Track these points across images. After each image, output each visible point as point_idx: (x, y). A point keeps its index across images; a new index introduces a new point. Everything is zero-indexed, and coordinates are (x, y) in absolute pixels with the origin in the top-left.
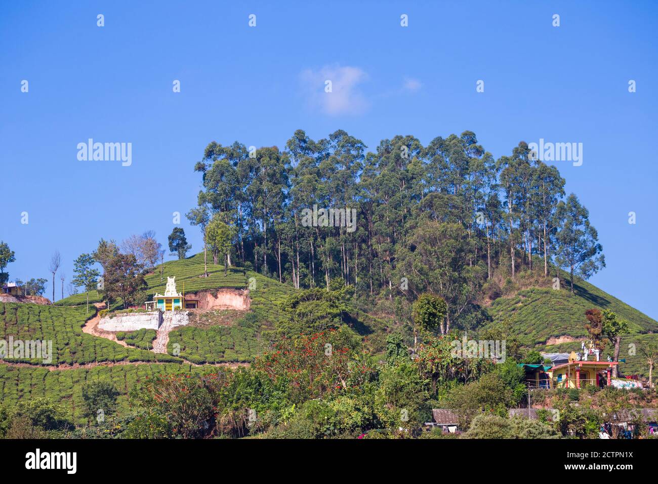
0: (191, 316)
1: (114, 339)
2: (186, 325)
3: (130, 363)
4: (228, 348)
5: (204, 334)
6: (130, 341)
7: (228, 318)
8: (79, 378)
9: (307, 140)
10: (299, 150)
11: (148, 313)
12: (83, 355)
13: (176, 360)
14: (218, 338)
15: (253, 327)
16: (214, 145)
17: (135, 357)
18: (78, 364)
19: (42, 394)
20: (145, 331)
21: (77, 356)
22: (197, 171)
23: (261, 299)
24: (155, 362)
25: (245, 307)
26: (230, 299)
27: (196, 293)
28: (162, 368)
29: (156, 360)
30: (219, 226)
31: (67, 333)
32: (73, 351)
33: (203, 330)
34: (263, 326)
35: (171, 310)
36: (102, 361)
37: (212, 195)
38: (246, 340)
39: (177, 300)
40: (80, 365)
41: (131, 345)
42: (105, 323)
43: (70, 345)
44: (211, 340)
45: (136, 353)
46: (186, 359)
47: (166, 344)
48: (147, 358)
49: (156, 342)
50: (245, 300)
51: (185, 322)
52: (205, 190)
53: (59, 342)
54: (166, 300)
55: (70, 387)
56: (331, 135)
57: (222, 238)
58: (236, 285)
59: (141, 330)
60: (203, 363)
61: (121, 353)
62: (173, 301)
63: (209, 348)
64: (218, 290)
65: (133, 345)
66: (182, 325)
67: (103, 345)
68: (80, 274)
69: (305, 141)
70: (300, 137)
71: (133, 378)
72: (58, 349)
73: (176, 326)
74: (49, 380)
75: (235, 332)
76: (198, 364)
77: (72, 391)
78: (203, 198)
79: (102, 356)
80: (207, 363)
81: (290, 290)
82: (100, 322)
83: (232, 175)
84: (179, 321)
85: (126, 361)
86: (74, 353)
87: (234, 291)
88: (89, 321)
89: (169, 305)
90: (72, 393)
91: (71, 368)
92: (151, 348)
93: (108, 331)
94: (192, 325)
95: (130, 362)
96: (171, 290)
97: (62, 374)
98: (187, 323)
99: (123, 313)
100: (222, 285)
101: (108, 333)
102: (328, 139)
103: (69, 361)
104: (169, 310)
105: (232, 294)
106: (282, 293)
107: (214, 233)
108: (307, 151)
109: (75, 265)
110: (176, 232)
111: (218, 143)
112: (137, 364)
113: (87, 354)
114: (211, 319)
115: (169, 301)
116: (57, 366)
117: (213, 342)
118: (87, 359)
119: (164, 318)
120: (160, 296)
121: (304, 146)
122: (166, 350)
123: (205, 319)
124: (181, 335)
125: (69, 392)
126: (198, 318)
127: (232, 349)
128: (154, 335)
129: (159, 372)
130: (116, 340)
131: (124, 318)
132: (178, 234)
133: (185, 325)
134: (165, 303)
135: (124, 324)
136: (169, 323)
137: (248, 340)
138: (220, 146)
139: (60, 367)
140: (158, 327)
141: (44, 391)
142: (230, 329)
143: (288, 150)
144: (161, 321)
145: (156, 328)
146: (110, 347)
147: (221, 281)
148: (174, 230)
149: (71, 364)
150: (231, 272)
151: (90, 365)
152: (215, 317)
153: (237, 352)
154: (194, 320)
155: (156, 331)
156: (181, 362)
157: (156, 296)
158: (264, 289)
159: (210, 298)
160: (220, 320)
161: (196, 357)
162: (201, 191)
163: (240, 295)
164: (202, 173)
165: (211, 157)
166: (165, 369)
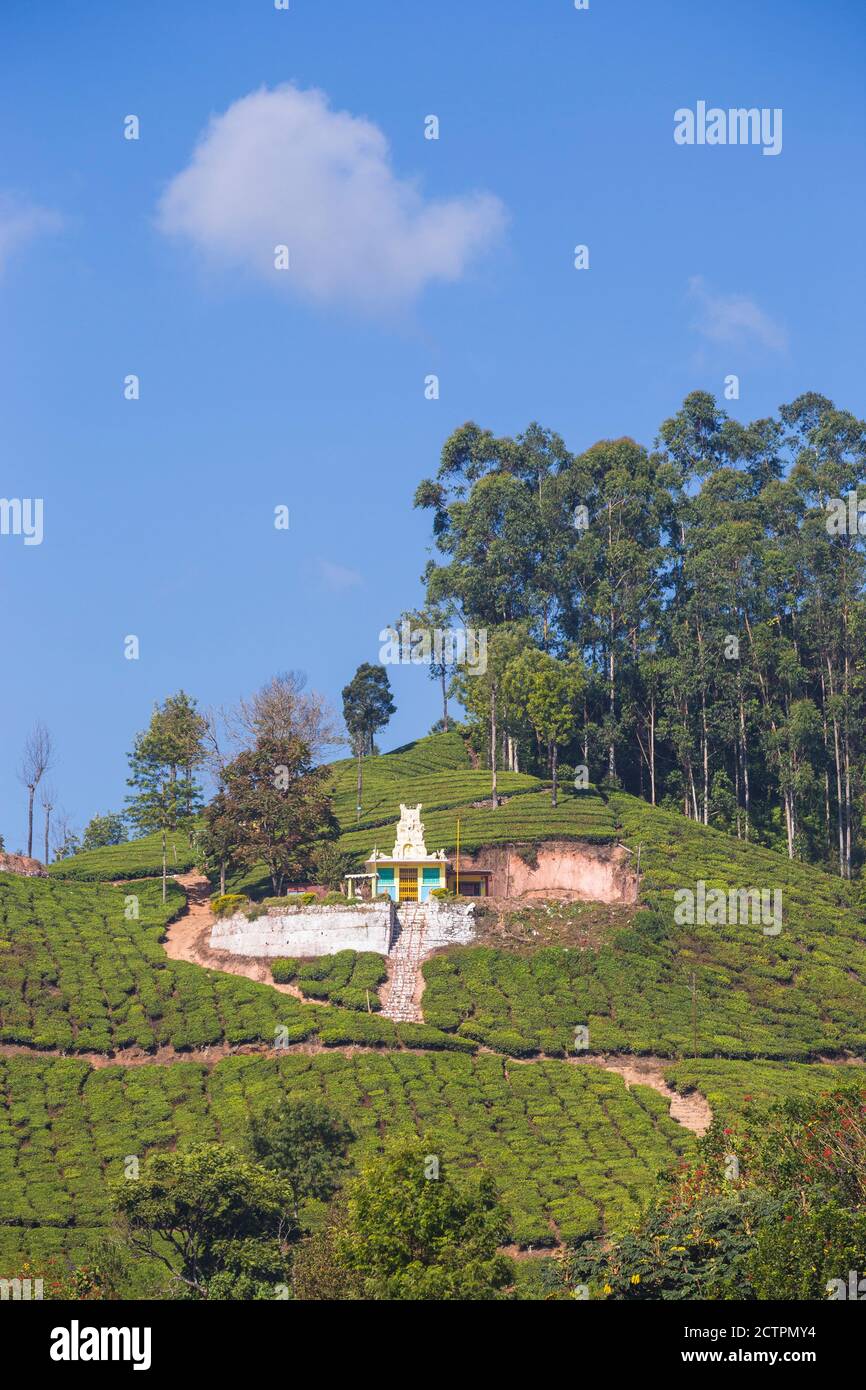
0: (482, 919)
1: (263, 979)
2: (470, 944)
3: (326, 1051)
4: (595, 1014)
5: (522, 970)
6: (312, 985)
7: (585, 926)
8: (185, 1091)
9: (721, 421)
10: (694, 451)
11: (359, 906)
12: (185, 1022)
13: (457, 1045)
14: (563, 982)
15: (658, 953)
16: (472, 431)
17: (341, 1032)
18: (170, 1049)
19: (84, 1134)
20: (352, 960)
21: (165, 1025)
22: (421, 506)
23: (668, 873)
24: (399, 1047)
25: (618, 894)
26: (573, 872)
27: (475, 852)
28: (425, 1066)
29: (400, 1043)
30: (539, 665)
31: (124, 958)
32: (154, 1011)
33: (518, 959)
34: (686, 953)
35: (415, 899)
36: (244, 1042)
37: (471, 573)
38: (640, 990)
39: (431, 872)
40: (176, 1051)
41: (316, 997)
42: (232, 933)
43: (143, 996)
44: (545, 988)
45: (342, 1023)
46: (481, 1041)
47: (419, 996)
48: (374, 1037)
49: (388, 990)
50: (617, 876)
51: (464, 936)
52: (445, 561)
53: (106, 984)
54: (401, 871)
55: (164, 1114)
56: (783, 409)
57: (546, 696)
58: (590, 832)
59: (342, 954)
60: (531, 1053)
61: (298, 1019)
62: (420, 872)
63: (542, 1012)
64: (540, 846)
65: (325, 997)
66: (458, 945)
67: (239, 996)
68: (147, 792)
69: (711, 425)
70: (701, 412)
71: (348, 1094)
72: (106, 1005)
73: (439, 944)
74: (96, 1095)
75: (607, 966)
76: (517, 1057)
77: (173, 1127)
78: (442, 582)
79: (242, 1028)
80: (541, 1055)
81: (745, 851)
82: (215, 930)
83: (528, 516)
84: (449, 931)
85: (313, 1043)
86: (157, 1017)
87: (584, 849)
88: (173, 927)
89: (409, 884)
90: (173, 1131)
91: (152, 1061)
92: (377, 1008)
93: (244, 957)
94: (486, 942)
95: (327, 1045)
96: (410, 841)
97: (131, 1076)
98: (470, 939)
99: (285, 904)
100: (550, 830)
101: (244, 960)
102: (778, 418)
103: (145, 1039)
104: (407, 899)
105: (579, 856)
106: (723, 857)
107: (522, 682)
108: (717, 454)
109: (131, 765)
110: (366, 677)
111: (483, 427)
112: (350, 1051)
113: (195, 1019)
114: (539, 928)
115: (408, 872)
116: (112, 1055)
117: (551, 993)
118: (199, 1034)
119: (402, 922)
120: (385, 858)
121: (709, 438)
122: (421, 1016)
123: (520, 926)
124: (457, 972)
125: (166, 1129)
126: (501, 925)
127: (604, 1015)
128: (379, 971)
129: (418, 1078)
130: (269, 981)
131: (291, 920)
132: (371, 682)
133: (464, 942)
134: (397, 880)
135: (292, 938)
136: (416, 937)
137: (647, 991)
138: (488, 434)
139: (119, 1056)
140: (387, 946)
141: (86, 1125)
142: (594, 958)
143: (663, 449)
144: (396, 929)
145: (384, 951)
146: (260, 1002)
147: (544, 818)
148: (359, 671)
149: (152, 1050)
150: (564, 793)
151: (206, 1053)
152: (548, 921)
153: (621, 1024)
154: (492, 931)
155: (383, 958)
156: (472, 1050)
157: (372, 859)
158: (671, 844)
159: (515, 867)
160: (565, 929)
161: (511, 1036)
162: (431, 565)
163: (604, 860)
164: (431, 512)
165: (459, 468)
166: (432, 1068)
